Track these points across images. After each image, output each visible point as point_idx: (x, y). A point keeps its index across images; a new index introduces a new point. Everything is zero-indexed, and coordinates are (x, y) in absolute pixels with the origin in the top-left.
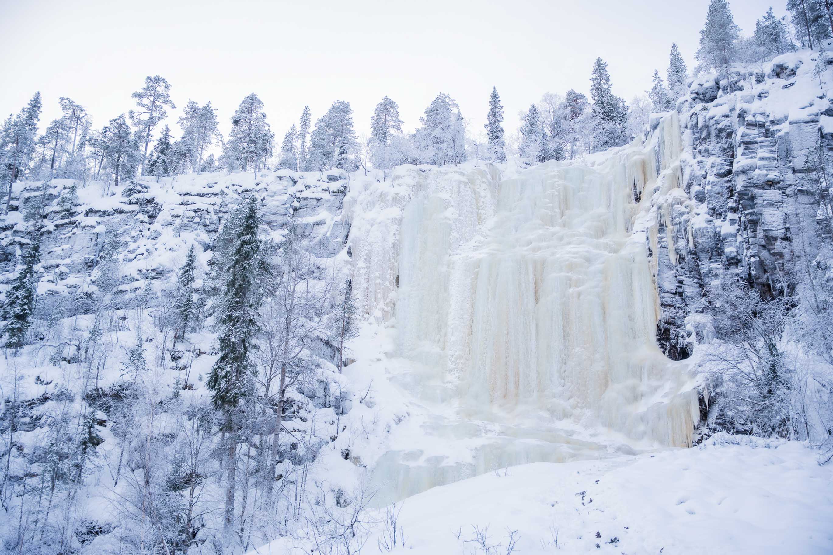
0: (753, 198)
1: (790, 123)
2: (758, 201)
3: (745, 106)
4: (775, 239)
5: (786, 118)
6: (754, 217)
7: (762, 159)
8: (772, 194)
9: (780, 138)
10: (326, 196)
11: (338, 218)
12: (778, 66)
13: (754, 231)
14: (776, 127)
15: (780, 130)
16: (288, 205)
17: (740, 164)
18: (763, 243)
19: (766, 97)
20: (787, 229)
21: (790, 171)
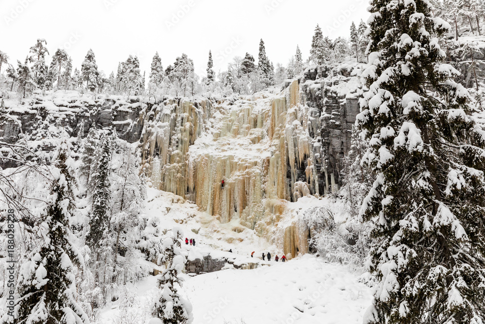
0: (329, 132)
1: (346, 99)
2: (331, 134)
3: (328, 88)
4: (337, 153)
5: (345, 96)
6: (328, 141)
7: (333, 114)
8: (337, 132)
9: (342, 105)
10: (130, 111)
11: (135, 123)
12: (343, 70)
13: (328, 148)
14: (341, 100)
15: (342, 102)
16: (111, 115)
17: (324, 116)
18: (332, 154)
19: (337, 84)
20: (342, 149)
21: (345, 121)
